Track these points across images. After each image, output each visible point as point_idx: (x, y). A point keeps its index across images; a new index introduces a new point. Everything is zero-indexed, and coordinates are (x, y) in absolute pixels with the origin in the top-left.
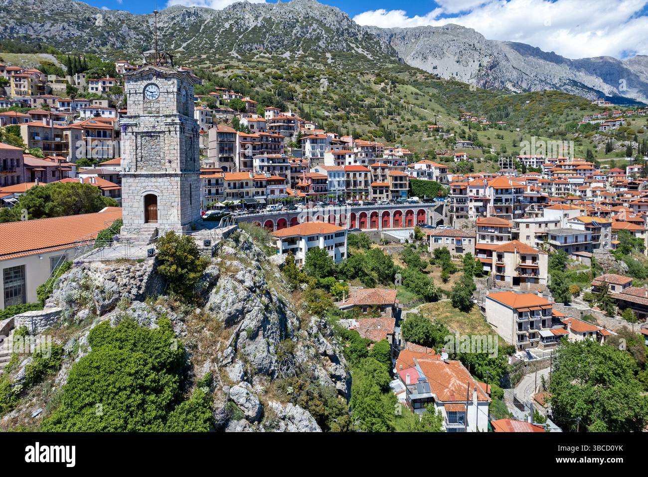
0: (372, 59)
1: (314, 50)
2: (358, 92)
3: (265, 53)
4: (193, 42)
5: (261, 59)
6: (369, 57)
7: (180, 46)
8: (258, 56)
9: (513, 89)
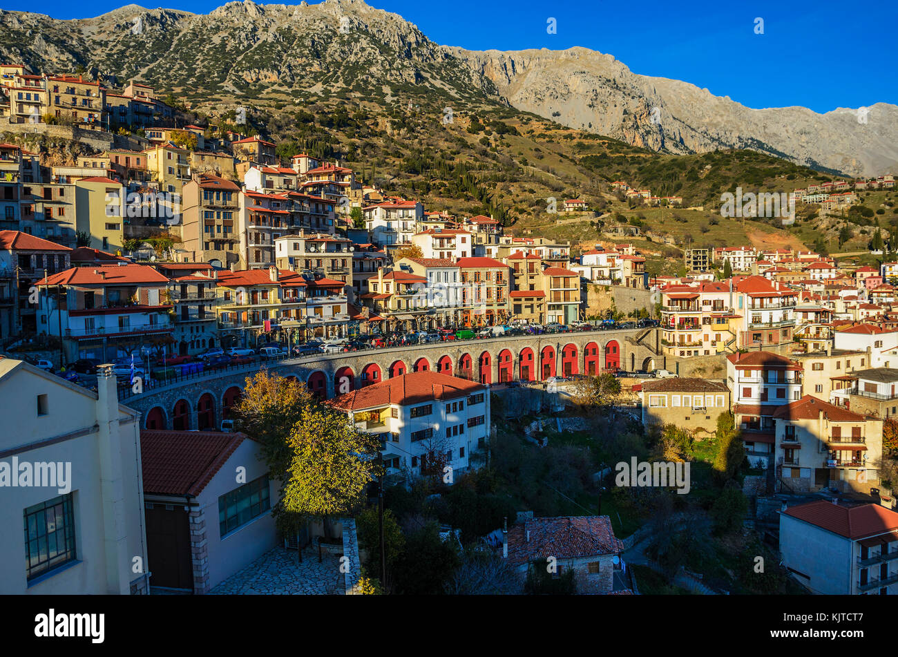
0: (457, 96)
1: (363, 80)
2: (443, 145)
3: (280, 85)
4: (160, 66)
5: (273, 95)
6: (453, 93)
7: (136, 73)
8: (269, 90)
9: (675, 151)
